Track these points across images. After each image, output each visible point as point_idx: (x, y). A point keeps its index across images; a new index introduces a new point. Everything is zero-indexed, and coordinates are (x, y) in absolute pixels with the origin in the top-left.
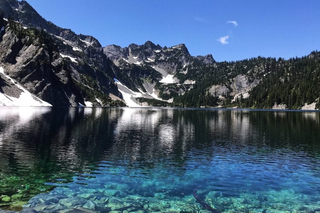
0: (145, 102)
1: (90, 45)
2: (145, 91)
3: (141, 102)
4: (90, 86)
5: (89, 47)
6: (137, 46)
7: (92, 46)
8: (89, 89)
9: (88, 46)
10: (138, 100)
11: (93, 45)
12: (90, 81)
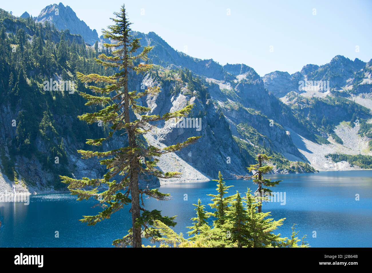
0: (343, 161)
1: (243, 79)
2: (339, 141)
3: (336, 162)
4: (252, 142)
5: (241, 81)
6: (316, 67)
7: (245, 80)
8: (252, 146)
9: (239, 80)
10: (330, 158)
11: (247, 78)
12: (250, 133)
